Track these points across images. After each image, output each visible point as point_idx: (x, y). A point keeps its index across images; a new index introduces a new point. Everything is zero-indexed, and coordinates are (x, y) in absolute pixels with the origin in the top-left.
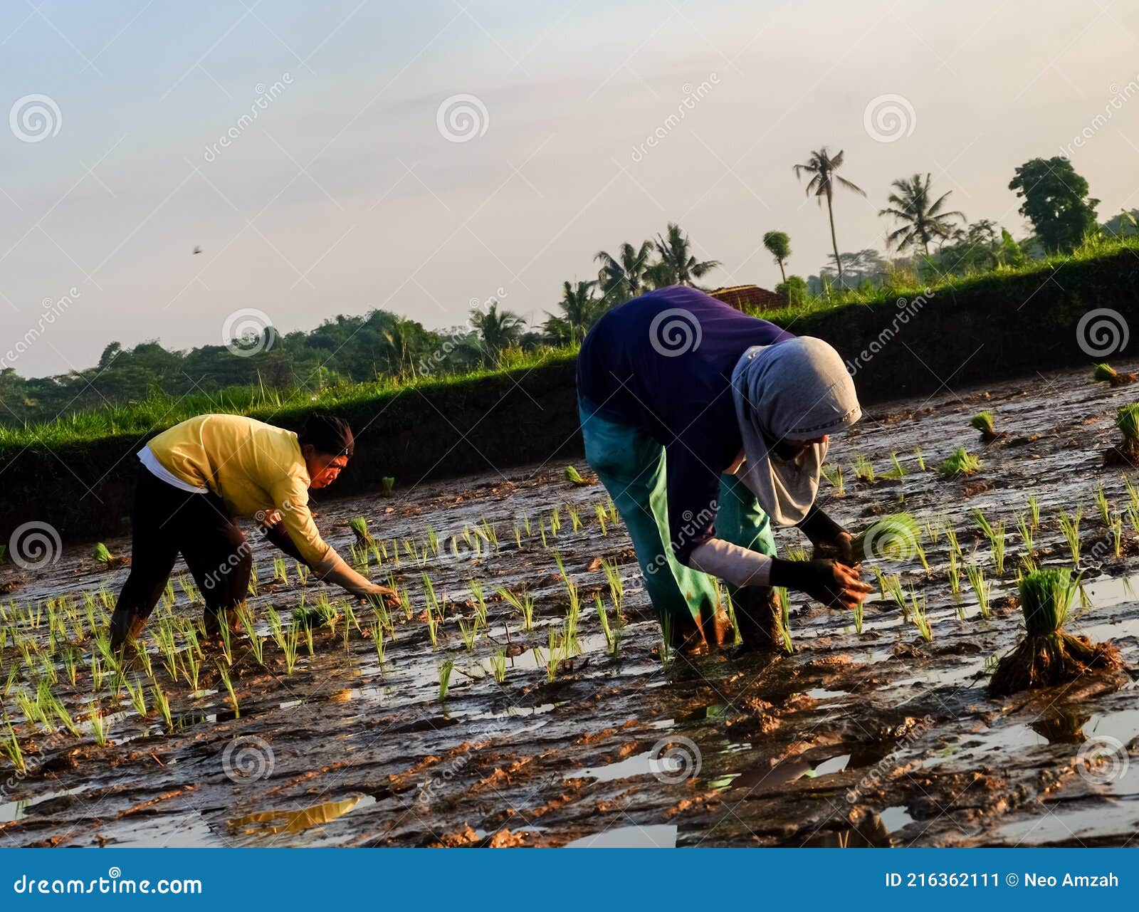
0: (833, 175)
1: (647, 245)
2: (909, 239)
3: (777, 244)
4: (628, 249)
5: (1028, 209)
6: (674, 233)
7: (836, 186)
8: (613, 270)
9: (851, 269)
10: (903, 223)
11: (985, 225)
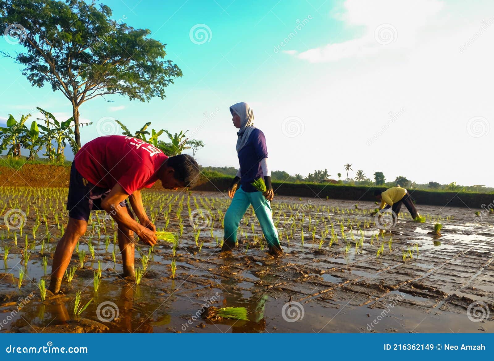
0: (349, 167)
1: (322, 171)
2: (358, 179)
3: (339, 175)
4: (319, 171)
5: (375, 178)
6: (326, 170)
7: (349, 169)
8: (316, 173)
9: (349, 181)
10: (357, 176)
11: (369, 179)
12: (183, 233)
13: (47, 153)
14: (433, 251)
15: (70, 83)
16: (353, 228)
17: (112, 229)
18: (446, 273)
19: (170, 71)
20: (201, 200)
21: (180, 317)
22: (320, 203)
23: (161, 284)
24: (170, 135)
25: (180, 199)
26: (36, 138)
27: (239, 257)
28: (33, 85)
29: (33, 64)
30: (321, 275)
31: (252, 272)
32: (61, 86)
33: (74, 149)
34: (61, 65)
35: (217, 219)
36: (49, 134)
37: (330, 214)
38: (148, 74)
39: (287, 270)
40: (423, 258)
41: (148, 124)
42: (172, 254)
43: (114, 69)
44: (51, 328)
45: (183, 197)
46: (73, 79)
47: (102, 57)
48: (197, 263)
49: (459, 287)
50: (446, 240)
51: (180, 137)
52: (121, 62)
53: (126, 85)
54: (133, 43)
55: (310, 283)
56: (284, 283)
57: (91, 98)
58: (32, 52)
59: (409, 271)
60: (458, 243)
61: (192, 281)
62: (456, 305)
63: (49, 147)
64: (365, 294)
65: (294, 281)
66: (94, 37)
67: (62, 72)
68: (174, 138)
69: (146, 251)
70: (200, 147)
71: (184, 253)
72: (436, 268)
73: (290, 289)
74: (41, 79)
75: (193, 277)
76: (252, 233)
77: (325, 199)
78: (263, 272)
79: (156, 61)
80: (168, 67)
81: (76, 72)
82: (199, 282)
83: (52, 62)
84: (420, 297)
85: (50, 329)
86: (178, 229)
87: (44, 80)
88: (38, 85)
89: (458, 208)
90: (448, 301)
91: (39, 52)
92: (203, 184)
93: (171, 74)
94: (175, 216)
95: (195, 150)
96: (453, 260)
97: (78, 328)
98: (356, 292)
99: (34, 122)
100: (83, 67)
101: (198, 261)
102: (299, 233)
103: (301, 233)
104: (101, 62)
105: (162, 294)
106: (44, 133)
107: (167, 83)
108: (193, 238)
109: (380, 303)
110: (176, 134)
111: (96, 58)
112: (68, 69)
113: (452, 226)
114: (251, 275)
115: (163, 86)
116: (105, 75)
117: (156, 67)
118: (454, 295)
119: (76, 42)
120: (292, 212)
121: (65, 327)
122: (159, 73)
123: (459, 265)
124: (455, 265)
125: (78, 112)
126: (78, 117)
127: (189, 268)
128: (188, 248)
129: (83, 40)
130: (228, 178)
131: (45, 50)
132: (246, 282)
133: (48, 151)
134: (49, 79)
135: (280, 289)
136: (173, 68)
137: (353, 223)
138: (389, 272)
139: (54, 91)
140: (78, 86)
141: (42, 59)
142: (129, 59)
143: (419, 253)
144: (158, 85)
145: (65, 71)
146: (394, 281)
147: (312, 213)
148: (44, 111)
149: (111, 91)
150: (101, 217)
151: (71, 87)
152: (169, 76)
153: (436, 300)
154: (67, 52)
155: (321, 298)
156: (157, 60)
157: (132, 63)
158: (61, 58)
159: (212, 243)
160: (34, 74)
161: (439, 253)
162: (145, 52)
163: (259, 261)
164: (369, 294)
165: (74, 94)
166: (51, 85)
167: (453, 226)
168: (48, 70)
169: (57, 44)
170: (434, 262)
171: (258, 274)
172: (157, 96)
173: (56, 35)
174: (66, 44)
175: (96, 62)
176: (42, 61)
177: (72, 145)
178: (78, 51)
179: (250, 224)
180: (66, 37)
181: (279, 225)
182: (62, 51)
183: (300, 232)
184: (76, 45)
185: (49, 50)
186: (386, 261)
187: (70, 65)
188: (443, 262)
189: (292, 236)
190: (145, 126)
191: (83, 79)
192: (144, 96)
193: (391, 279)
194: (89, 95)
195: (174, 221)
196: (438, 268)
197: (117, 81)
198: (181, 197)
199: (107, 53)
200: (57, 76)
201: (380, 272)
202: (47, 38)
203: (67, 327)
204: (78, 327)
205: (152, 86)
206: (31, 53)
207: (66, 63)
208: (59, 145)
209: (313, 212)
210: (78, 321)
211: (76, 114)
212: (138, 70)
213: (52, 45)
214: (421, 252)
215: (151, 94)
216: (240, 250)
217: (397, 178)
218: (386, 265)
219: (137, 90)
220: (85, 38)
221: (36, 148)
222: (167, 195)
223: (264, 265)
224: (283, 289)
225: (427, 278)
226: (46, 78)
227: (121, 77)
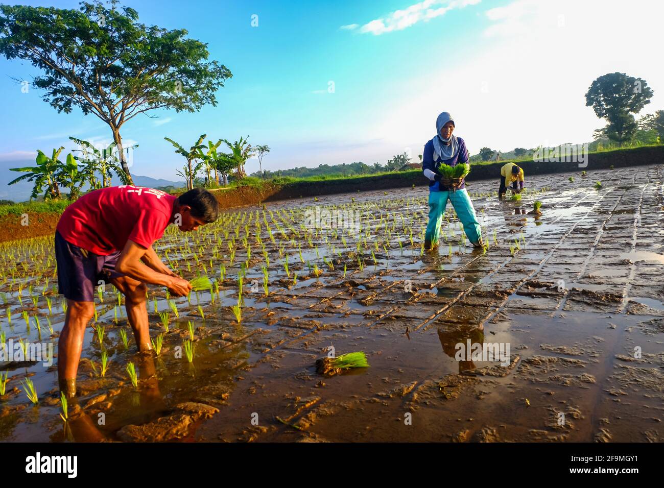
1: (401, 155)
6: (405, 154)
12: (270, 262)
13: (91, 188)
14: (538, 236)
15: (103, 103)
16: (450, 221)
17: (188, 272)
18: (558, 262)
19: (217, 73)
20: (279, 214)
21: (294, 378)
22: (407, 194)
23: (262, 337)
24: (229, 144)
25: (254, 217)
26: (75, 173)
27: (339, 283)
28: (59, 112)
29: (55, 87)
30: (431, 289)
31: (357, 300)
32: (93, 108)
33: (123, 178)
34: (88, 83)
35: (301, 237)
36: (90, 167)
37: (421, 207)
38: (192, 80)
39: (394, 291)
40: (531, 247)
41: (203, 136)
42: (264, 294)
43: (152, 81)
44: (153, 424)
45: (258, 213)
46: (106, 98)
47: (135, 68)
48: (295, 301)
49: (576, 277)
50: (548, 219)
51: (241, 145)
52: (158, 70)
53: (170, 96)
54: (169, 48)
55: (423, 303)
56: (395, 309)
57: (132, 117)
58: (50, 73)
59: (521, 267)
60: (561, 220)
61: (295, 325)
62: (579, 302)
63: (93, 181)
64: (483, 305)
65: (405, 304)
66: (122, 46)
67: (91, 91)
68: (235, 147)
69: (234, 294)
70: (265, 153)
71: (278, 289)
72: (547, 258)
73: (404, 316)
74: (68, 103)
75: (295, 320)
76: (344, 247)
77: (411, 188)
78: (369, 298)
79: (199, 64)
80: (214, 69)
81: (108, 89)
82: (303, 326)
83: (78, 82)
84: (539, 298)
85: (151, 425)
86: (262, 258)
87: (72, 104)
88: (65, 111)
89: (550, 175)
90: (569, 297)
91: (60, 73)
92: (276, 193)
93: (219, 77)
94: (256, 241)
95: (260, 157)
96: (561, 242)
97: (184, 418)
98: (474, 306)
99: (70, 154)
100: (115, 83)
101: (295, 297)
102: (394, 239)
103: (397, 238)
104: (136, 73)
105: (267, 351)
106: (83, 166)
107: (216, 87)
108: (282, 266)
109: (501, 314)
110: (236, 142)
111: (129, 70)
112: (98, 87)
113: (549, 199)
114: (358, 304)
115: (213, 91)
116: (143, 88)
117: (200, 71)
118: (574, 289)
119: (102, 55)
120: (380, 211)
121: (169, 419)
122: (205, 77)
123: (569, 249)
124: (565, 249)
125: (119, 135)
126: (120, 140)
127: (288, 309)
128: (279, 281)
129: (110, 52)
130: (302, 181)
131: (66, 69)
132: (353, 315)
133: (92, 185)
134: (78, 102)
135: (393, 318)
136: (220, 69)
137: (449, 215)
138: (500, 272)
139: (86, 114)
140: (113, 105)
141: (64, 80)
142: (167, 65)
143: (525, 241)
144: (206, 90)
145: (94, 90)
146: (509, 283)
147: (402, 209)
148: (78, 140)
149: (154, 105)
150: (172, 257)
151: (106, 107)
152: (217, 79)
153: (557, 299)
154: (93, 68)
155: (439, 320)
156: (199, 62)
157: (171, 69)
158: (87, 75)
159: (305, 270)
160: (58, 99)
161: (546, 237)
162: (184, 55)
163: (362, 284)
164: (488, 305)
165: (111, 115)
166: (81, 108)
167: (551, 199)
168: (75, 92)
169: (79, 60)
170: (543, 249)
171: (364, 302)
172: (207, 104)
173: (76, 49)
174: (91, 59)
175: (130, 75)
176: (65, 82)
177: (119, 174)
178: (106, 66)
179: (340, 236)
180: (89, 52)
181: (371, 231)
182: (87, 68)
183: (396, 236)
184: (102, 59)
185: (70, 68)
186: (494, 258)
187: (99, 82)
188: (552, 248)
189: (388, 244)
190: (200, 139)
191: (118, 97)
192: (193, 106)
193: (505, 280)
194: (129, 114)
195: (255, 248)
196: (549, 256)
197: (158, 93)
198: (255, 213)
199: (140, 63)
200: (87, 98)
201: (491, 273)
202: (66, 55)
203: (171, 418)
204: (184, 416)
205: (199, 93)
206: (50, 75)
207: (95, 80)
208: (104, 176)
209: (402, 207)
210: (182, 408)
211: (117, 138)
212: (181, 77)
213: (73, 62)
214: (527, 238)
215: (200, 103)
216: (337, 274)
217: (481, 150)
218: (494, 263)
219: (184, 100)
220: (111, 48)
221: (77, 185)
222: (240, 214)
223: (368, 288)
224: (396, 317)
225: (541, 272)
226: (74, 102)
227: (163, 88)
